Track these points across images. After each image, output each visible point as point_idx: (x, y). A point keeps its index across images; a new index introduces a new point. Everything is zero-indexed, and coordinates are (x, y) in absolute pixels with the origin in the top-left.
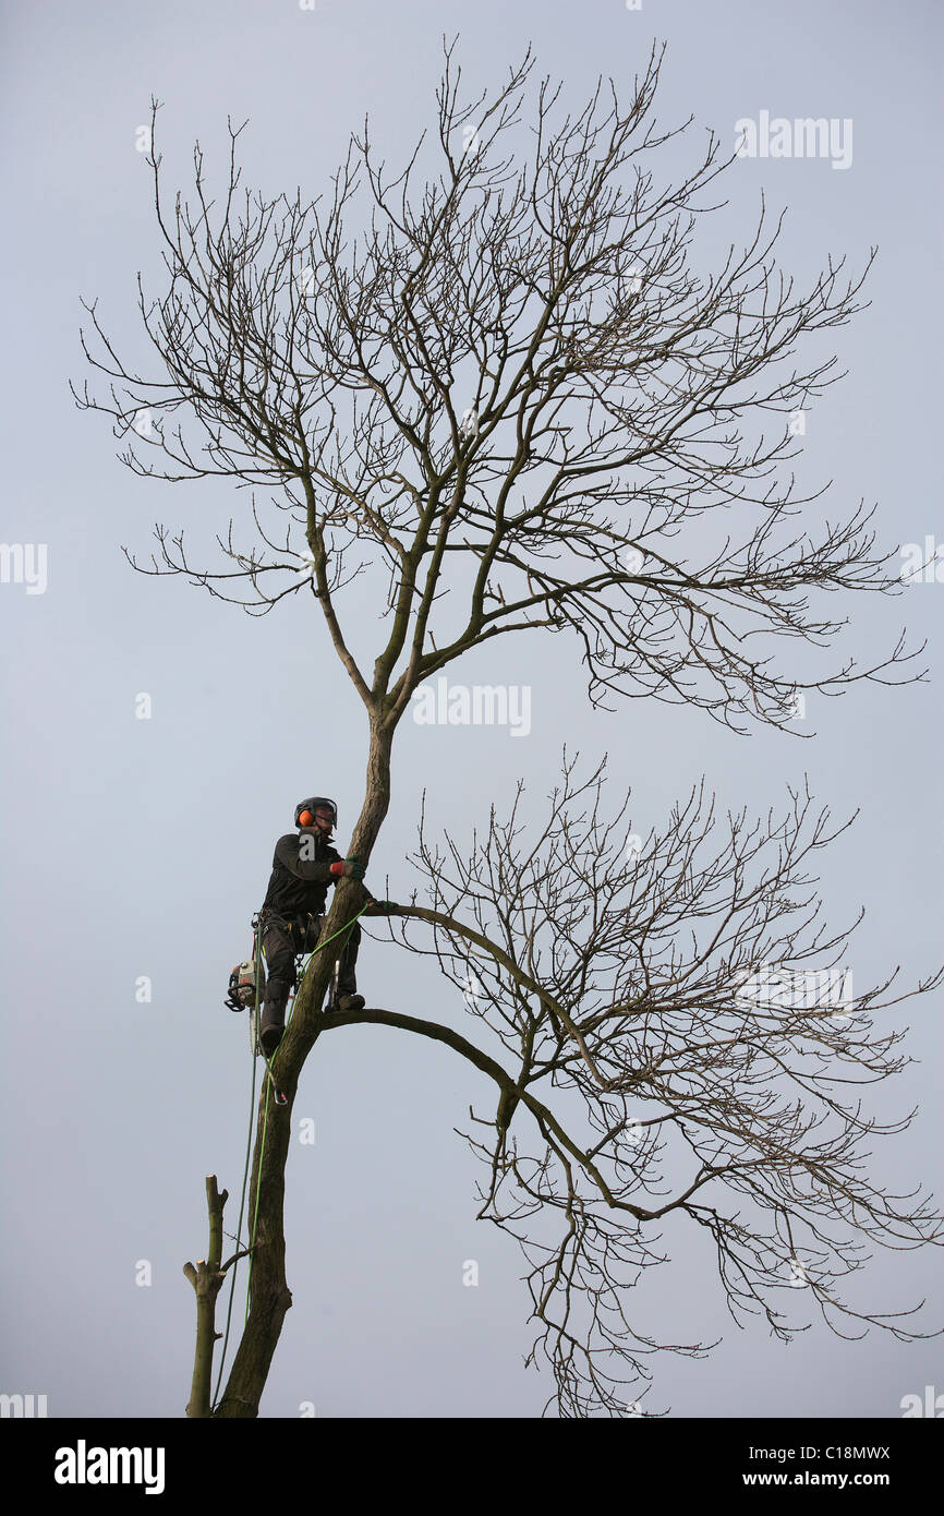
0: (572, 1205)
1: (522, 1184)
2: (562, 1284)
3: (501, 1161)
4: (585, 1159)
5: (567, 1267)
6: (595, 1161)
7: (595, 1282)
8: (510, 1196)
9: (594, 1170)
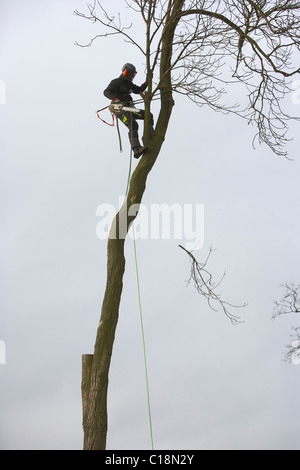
0: (263, 72)
1: (247, 65)
2: (260, 98)
3: (240, 58)
4: (267, 57)
5: (262, 92)
6: (270, 57)
7: (271, 97)
8: (242, 69)
9: (270, 61)
